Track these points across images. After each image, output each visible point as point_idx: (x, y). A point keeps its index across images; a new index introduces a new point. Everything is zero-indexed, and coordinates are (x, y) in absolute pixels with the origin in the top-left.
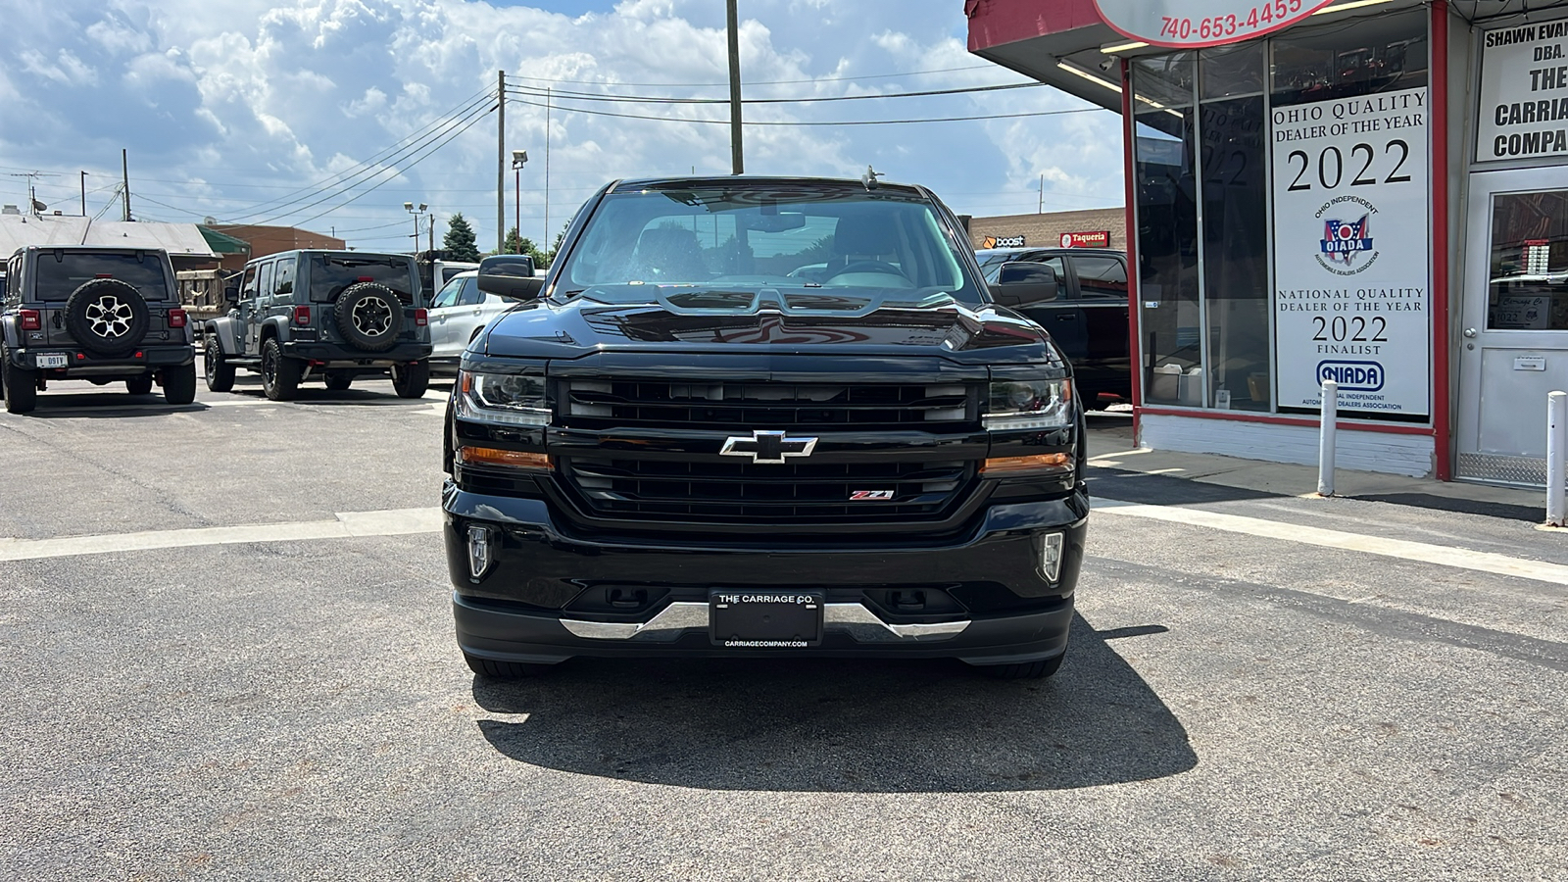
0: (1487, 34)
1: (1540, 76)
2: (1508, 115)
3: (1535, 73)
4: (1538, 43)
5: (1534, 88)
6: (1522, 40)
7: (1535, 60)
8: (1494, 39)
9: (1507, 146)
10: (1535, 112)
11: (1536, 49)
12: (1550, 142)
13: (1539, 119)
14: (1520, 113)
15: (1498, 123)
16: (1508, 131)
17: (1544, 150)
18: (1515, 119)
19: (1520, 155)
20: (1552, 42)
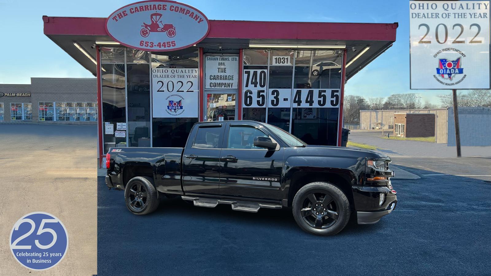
0: (207, 57)
1: (220, 69)
2: (213, 78)
3: (219, 69)
4: (219, 61)
5: (219, 72)
6: (215, 60)
7: (219, 65)
8: (208, 59)
9: (213, 85)
10: (219, 78)
11: (219, 63)
12: (223, 85)
13: (220, 80)
14: (215, 78)
15: (210, 79)
16: (213, 81)
17: (222, 87)
18: (214, 79)
19: (216, 88)
20: (223, 62)
